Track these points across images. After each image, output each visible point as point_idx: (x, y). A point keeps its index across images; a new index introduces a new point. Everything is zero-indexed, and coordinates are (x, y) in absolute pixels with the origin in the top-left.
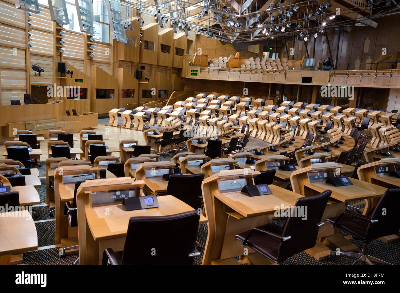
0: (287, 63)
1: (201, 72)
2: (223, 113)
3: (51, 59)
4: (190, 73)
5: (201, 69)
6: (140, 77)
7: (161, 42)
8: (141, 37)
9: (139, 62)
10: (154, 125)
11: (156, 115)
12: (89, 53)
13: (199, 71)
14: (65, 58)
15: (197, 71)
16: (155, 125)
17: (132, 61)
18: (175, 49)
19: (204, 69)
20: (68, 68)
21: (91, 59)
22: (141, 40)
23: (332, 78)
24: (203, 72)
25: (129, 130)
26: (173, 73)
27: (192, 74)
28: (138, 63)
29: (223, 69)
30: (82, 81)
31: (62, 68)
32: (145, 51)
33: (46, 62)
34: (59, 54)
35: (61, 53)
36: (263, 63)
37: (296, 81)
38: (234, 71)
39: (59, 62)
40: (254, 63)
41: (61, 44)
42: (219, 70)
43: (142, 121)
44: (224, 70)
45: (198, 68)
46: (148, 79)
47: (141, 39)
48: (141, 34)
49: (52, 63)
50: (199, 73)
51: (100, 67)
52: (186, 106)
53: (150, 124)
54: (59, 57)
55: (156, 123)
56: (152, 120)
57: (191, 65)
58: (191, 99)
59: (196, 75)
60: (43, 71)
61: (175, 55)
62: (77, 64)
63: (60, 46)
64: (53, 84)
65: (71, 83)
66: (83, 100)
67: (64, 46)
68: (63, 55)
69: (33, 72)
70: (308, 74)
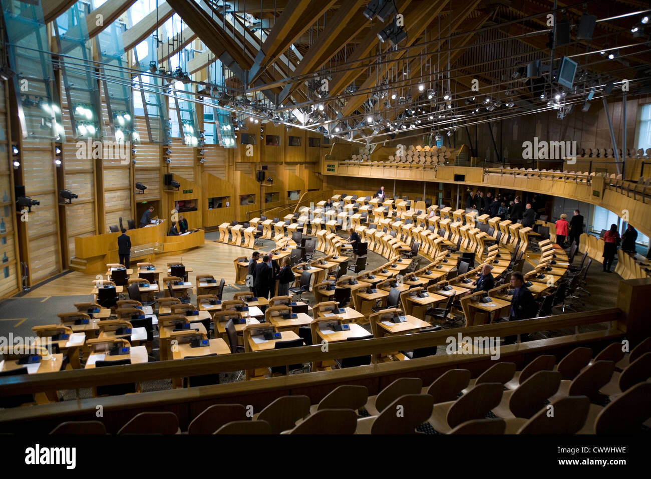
0: (445, 152)
1: (339, 166)
3: (158, 172)
4: (326, 168)
5: (340, 164)
6: (261, 178)
7: (288, 134)
8: (262, 133)
9: (259, 160)
12: (199, 160)
13: (336, 166)
14: (172, 168)
15: (333, 166)
17: (251, 160)
18: (307, 140)
19: (344, 164)
20: (175, 180)
21: (202, 165)
22: (262, 136)
23: (486, 177)
24: (341, 167)
27: (329, 170)
28: (259, 163)
29: (365, 163)
30: (191, 191)
31: (169, 181)
32: (268, 148)
33: (152, 176)
34: (166, 165)
35: (168, 164)
37: (448, 179)
38: (378, 166)
39: (166, 173)
42: (361, 165)
44: (367, 165)
45: (336, 163)
46: (272, 181)
48: (262, 128)
49: (158, 176)
50: (336, 168)
51: (211, 173)
54: (166, 168)
57: (327, 159)
59: (333, 170)
60: (146, 188)
61: (308, 148)
62: (187, 173)
63: (167, 156)
64: (161, 198)
65: (180, 196)
66: (193, 212)
67: (171, 156)
68: (171, 166)
69: (137, 190)
70: (460, 170)
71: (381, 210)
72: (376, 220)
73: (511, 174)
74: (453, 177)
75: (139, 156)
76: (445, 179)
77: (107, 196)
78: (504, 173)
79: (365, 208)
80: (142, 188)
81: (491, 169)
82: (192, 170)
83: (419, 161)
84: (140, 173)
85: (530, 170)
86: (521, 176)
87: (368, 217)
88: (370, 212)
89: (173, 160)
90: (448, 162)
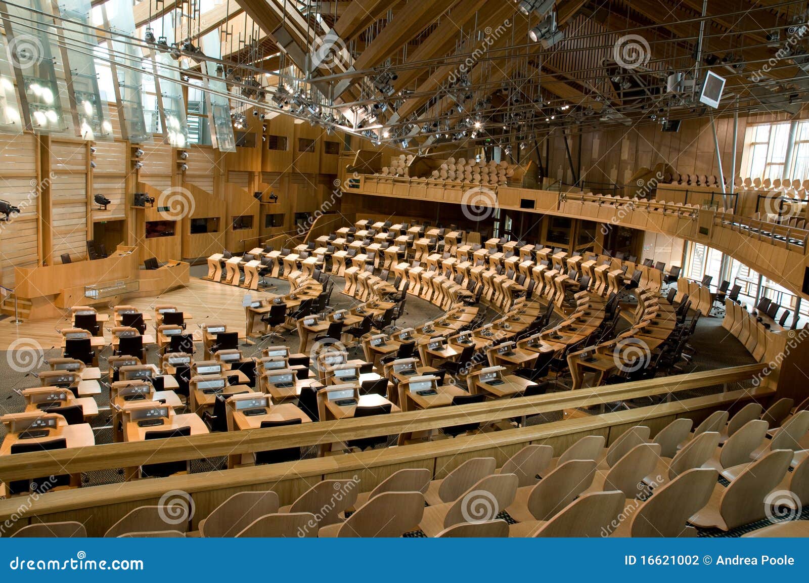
0: (506, 169)
1: (365, 182)
2: (391, 257)
4: (348, 183)
5: (366, 178)
7: (299, 136)
8: (264, 132)
9: (260, 170)
10: (278, 278)
11: (281, 262)
12: (179, 166)
13: (362, 181)
14: (143, 176)
15: (358, 181)
16: (280, 278)
17: (250, 170)
18: (323, 143)
19: (372, 179)
21: (184, 173)
22: (264, 136)
23: (562, 204)
24: (369, 184)
25: (237, 288)
26: (320, 182)
27: (351, 186)
28: (259, 172)
29: (401, 179)
32: (271, 153)
33: (116, 186)
34: (135, 171)
35: (137, 170)
36: (469, 169)
37: (512, 205)
38: (419, 183)
40: (453, 167)
41: (137, 157)
42: (395, 181)
43: (256, 274)
44: (403, 182)
45: (362, 177)
46: (276, 198)
47: (265, 134)
48: (264, 126)
49: (123, 185)
50: (361, 184)
51: (195, 184)
52: (334, 244)
53: (272, 276)
54: (134, 176)
55: (281, 274)
56: (276, 271)
57: (350, 171)
58: (344, 230)
59: (357, 187)
60: (109, 202)
61: (324, 154)
62: (162, 183)
63: (137, 159)
64: (127, 217)
65: (152, 214)
66: (169, 238)
67: (142, 159)
68: (141, 172)
69: (96, 205)
70: (529, 194)
71: (424, 241)
72: (418, 255)
73: (594, 201)
74: (519, 203)
75: (99, 156)
76: (508, 205)
77: (54, 211)
78: (585, 200)
79: (403, 238)
80: (103, 201)
81: (569, 195)
82: (170, 179)
83: (473, 179)
84: (100, 180)
85: (618, 197)
86: (607, 205)
87: (406, 252)
88: (409, 245)
89: (144, 166)
90: (512, 181)
